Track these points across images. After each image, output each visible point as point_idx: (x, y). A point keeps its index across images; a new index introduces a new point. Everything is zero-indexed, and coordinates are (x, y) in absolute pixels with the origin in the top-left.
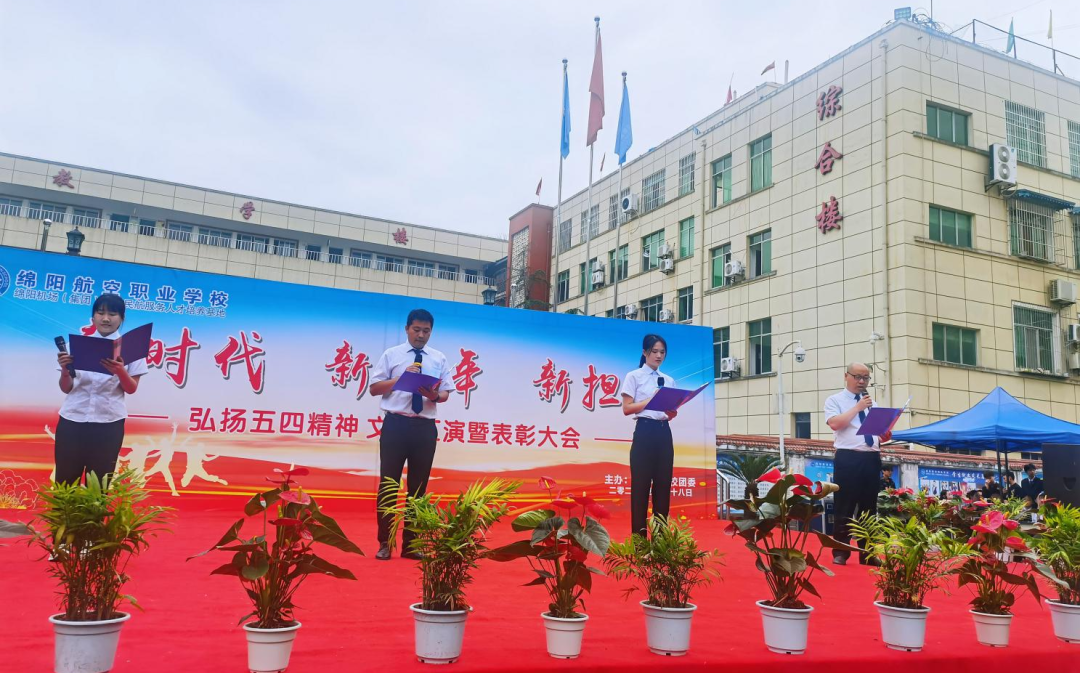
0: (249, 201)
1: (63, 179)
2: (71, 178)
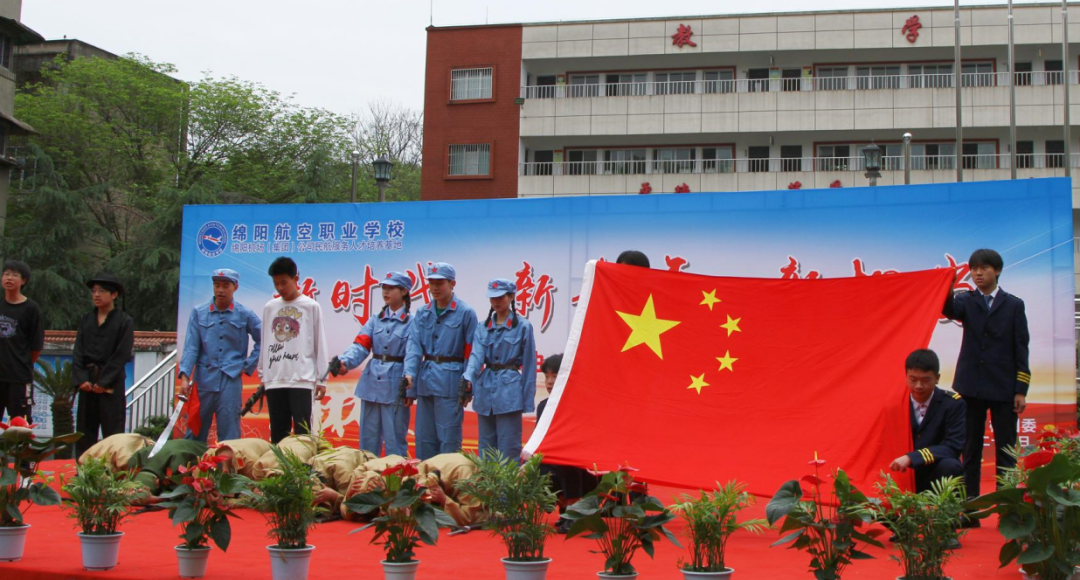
0: (912, 14)
1: (683, 36)
2: (691, 34)
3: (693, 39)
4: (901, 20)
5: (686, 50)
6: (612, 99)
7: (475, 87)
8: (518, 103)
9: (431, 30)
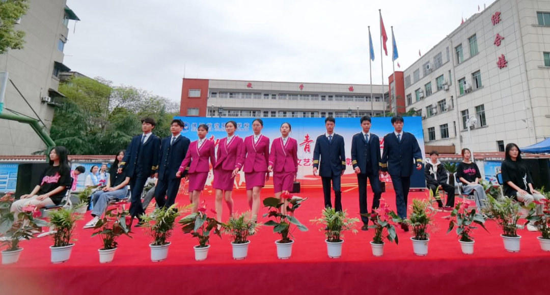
0: (302, 84)
3: (252, 86)
4: (299, 85)
5: (250, 88)
6: (231, 99)
7: (195, 94)
8: (206, 99)
9: (184, 79)
